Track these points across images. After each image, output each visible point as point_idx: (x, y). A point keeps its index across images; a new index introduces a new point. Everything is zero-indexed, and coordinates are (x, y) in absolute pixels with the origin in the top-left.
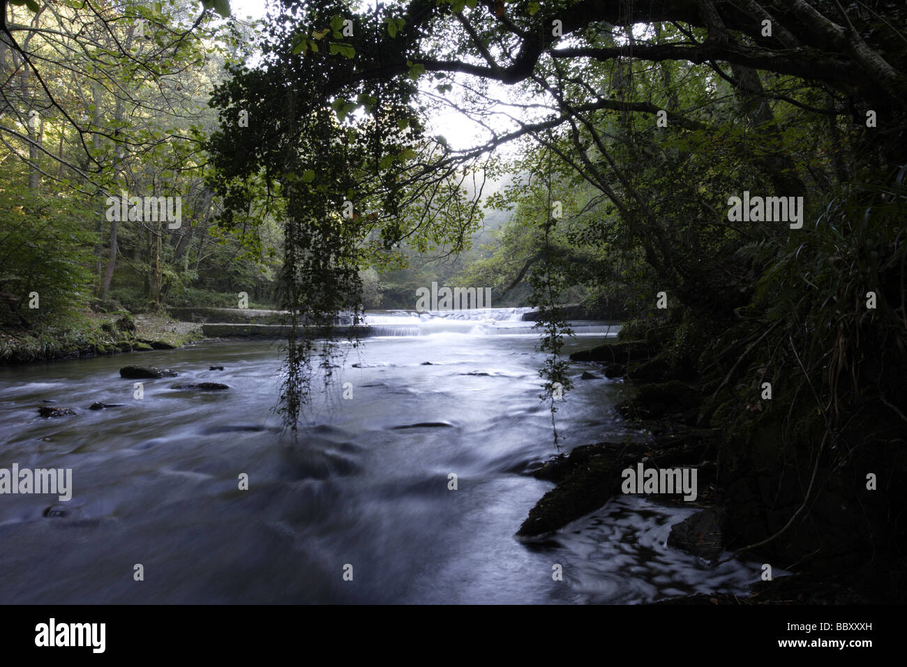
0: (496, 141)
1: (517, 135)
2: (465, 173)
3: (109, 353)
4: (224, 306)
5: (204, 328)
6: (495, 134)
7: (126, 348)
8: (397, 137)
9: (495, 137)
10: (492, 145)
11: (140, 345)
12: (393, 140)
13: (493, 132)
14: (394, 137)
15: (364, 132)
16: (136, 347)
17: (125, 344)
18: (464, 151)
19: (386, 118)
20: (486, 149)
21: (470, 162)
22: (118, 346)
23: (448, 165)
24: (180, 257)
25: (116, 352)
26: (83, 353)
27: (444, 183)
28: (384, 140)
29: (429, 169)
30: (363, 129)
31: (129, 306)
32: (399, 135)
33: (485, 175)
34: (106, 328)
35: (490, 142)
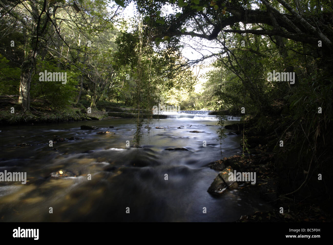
0: (204, 58)
1: (210, 56)
2: (193, 67)
3: (78, 120)
4: (115, 107)
5: (108, 113)
6: (203, 56)
7: (83, 119)
8: (173, 55)
9: (204, 57)
10: (202, 59)
11: (88, 118)
12: (172, 56)
13: (203, 55)
14: (172, 55)
15: (163, 53)
16: (86, 119)
17: (83, 118)
18: (194, 61)
19: (170, 49)
20: (200, 60)
21: (196, 64)
22: (81, 118)
23: (188, 65)
24: (102, 91)
25: (80, 120)
26: (69, 120)
27: (187, 70)
28: (169, 55)
29: (182, 65)
30: (163, 52)
31: (85, 106)
32: (174, 54)
33: (200, 68)
34: (77, 112)
35: (202, 58)
